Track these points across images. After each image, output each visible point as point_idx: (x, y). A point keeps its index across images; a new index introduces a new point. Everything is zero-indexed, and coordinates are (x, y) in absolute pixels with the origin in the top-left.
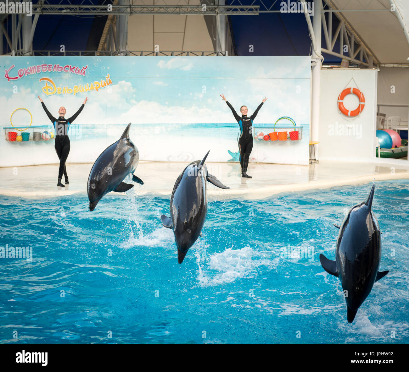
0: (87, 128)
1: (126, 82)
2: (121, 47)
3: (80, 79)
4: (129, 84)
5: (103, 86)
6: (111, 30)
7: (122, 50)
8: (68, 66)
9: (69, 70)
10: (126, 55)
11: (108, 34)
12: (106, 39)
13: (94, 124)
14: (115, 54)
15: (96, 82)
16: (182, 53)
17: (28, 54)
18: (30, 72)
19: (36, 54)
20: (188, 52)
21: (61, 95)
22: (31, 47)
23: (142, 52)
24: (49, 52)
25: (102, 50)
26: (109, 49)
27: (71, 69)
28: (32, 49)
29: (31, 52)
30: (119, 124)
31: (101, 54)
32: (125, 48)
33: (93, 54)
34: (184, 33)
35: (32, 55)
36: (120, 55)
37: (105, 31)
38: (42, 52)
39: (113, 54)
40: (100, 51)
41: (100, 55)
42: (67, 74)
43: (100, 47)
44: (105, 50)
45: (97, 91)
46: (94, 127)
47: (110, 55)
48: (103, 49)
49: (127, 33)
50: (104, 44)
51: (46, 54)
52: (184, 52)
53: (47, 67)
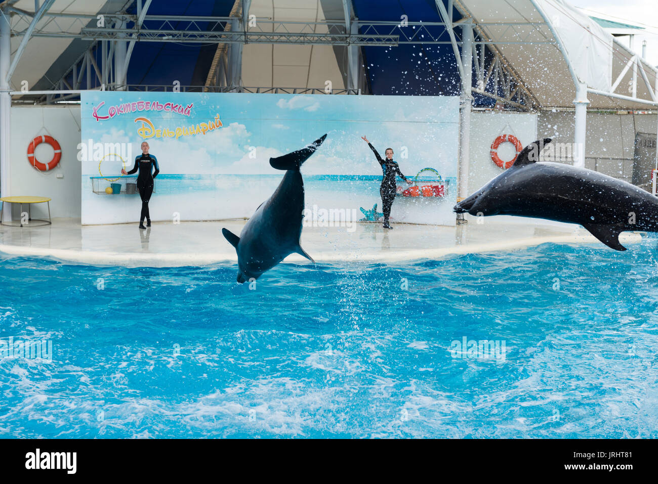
0: (192, 179)
1: (239, 124)
2: (233, 82)
3: (184, 120)
4: (243, 126)
5: (211, 129)
6: (221, 61)
7: (234, 86)
8: (169, 104)
9: (170, 109)
10: (240, 92)
11: (217, 66)
12: (215, 72)
13: (200, 175)
14: (226, 90)
15: (203, 124)
16: (306, 91)
17: (121, 88)
18: (123, 110)
19: (131, 89)
20: (313, 90)
21: (160, 139)
22: (124, 80)
23: (258, 88)
24: (147, 86)
25: (210, 85)
26: (218, 85)
27: (173, 108)
28: (125, 83)
29: (125, 87)
30: (230, 175)
31: (210, 90)
32: (239, 84)
33: (200, 90)
34: (310, 66)
35: (126, 90)
36: (233, 92)
37: (215, 62)
38: (138, 87)
39: (223, 90)
40: (208, 86)
41: (208, 92)
42: (168, 114)
43: (208, 82)
44: (213, 85)
45: (204, 134)
46: (200, 178)
47: (220, 92)
48: (212, 84)
49: (241, 65)
50: (213, 78)
51: (143, 89)
52: (309, 90)
53: (144, 104)
